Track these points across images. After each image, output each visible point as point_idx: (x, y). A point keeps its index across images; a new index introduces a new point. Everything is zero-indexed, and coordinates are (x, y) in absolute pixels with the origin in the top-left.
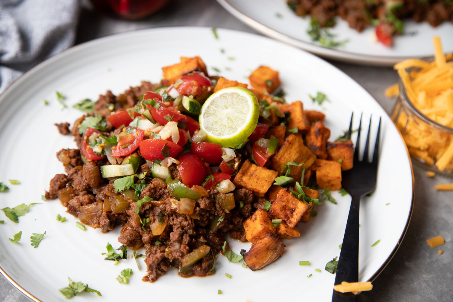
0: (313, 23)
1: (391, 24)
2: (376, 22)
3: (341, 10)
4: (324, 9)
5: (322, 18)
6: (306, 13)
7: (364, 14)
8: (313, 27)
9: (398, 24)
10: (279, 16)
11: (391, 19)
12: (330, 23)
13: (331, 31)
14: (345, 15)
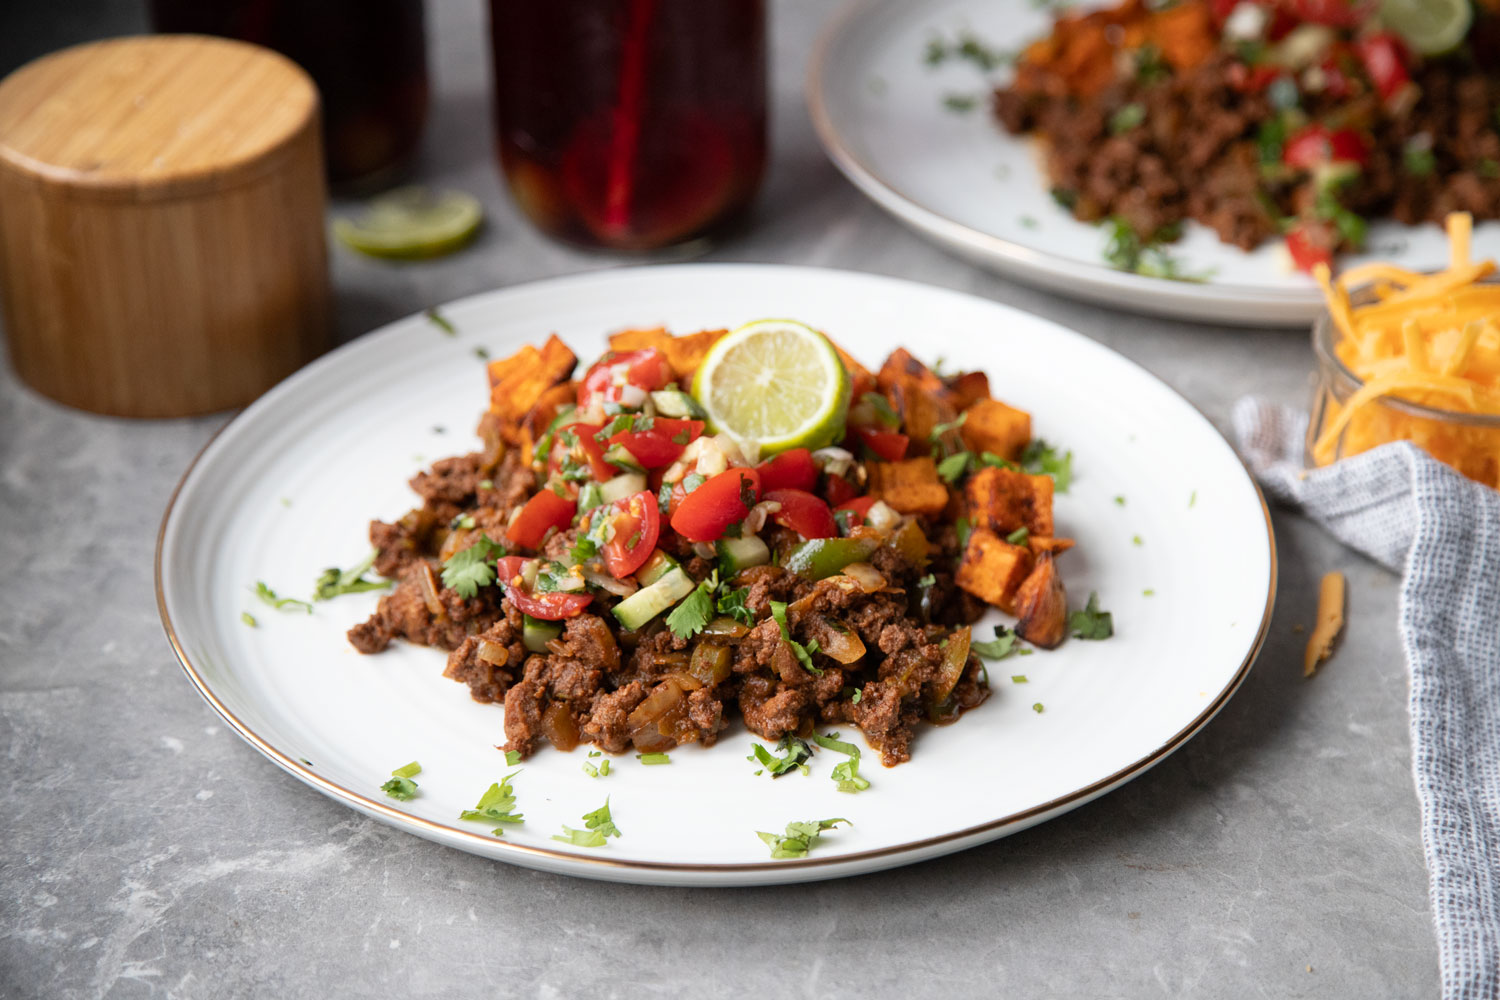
0: (1121, 235)
1: (1330, 225)
2: (1291, 225)
3: (1197, 203)
4: (1149, 198)
5: (1144, 219)
6: (1102, 213)
7: (1257, 205)
8: (1121, 242)
9: (1348, 224)
10: (1029, 223)
11: (1328, 211)
12: (1167, 232)
13: (1175, 252)
14: (1208, 213)
